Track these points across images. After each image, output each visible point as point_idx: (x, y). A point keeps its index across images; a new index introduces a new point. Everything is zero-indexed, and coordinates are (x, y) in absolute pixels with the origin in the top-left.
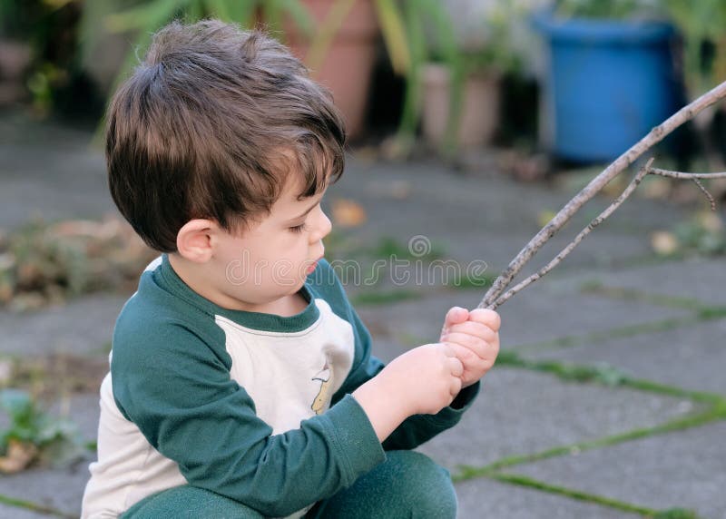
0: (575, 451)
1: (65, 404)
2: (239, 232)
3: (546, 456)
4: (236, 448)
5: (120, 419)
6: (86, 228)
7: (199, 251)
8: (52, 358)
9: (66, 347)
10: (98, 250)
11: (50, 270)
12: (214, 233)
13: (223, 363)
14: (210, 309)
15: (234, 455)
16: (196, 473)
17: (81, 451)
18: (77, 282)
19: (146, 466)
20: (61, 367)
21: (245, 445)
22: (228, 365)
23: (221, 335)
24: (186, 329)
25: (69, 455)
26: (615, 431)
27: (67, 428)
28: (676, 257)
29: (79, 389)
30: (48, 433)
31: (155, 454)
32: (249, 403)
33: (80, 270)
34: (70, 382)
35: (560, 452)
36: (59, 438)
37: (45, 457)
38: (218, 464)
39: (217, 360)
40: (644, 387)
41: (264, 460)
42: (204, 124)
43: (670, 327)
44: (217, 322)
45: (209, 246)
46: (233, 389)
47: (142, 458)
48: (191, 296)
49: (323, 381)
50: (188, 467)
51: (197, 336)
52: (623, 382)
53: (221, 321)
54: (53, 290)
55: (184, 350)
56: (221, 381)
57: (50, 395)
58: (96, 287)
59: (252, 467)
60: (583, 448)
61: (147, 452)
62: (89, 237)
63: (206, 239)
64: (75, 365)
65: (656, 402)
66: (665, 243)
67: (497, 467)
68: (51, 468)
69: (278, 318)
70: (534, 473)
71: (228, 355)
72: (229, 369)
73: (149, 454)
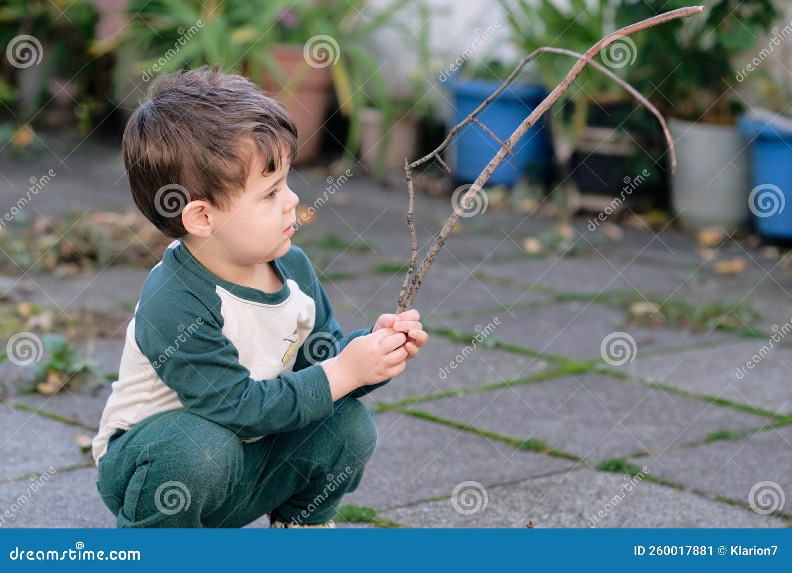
0: (461, 395)
1: (91, 346)
2: (226, 207)
3: (440, 397)
4: (224, 387)
5: (138, 352)
6: (112, 218)
7: (202, 228)
8: (83, 312)
9: (94, 304)
10: (120, 234)
11: (84, 248)
12: (209, 212)
13: (218, 323)
14: (212, 280)
15: (222, 391)
16: (193, 402)
17: (100, 380)
18: (103, 257)
19: (153, 389)
20: (89, 319)
21: (229, 384)
22: (221, 325)
23: (218, 301)
24: (193, 295)
25: (92, 383)
26: (490, 381)
27: (91, 363)
28: (540, 256)
29: (102, 335)
30: (77, 366)
31: (160, 382)
32: (236, 354)
33: (106, 249)
34: (95, 330)
35: (450, 395)
36: (85, 370)
37: (75, 384)
38: (210, 398)
39: (214, 320)
40: (513, 350)
41: (245, 397)
42: (185, 129)
43: (534, 307)
44: (217, 292)
45: (209, 224)
46: (224, 344)
47: (151, 383)
48: (200, 269)
49: (292, 342)
50: (185, 397)
51: (200, 301)
52: (498, 346)
53: (220, 291)
54: (86, 262)
55: (190, 311)
56: (215, 337)
57: (81, 339)
58: (118, 261)
59: (235, 401)
60: (467, 392)
61: (155, 379)
62: (113, 224)
63: (205, 217)
64: (100, 317)
65: (521, 361)
66: (532, 245)
67: (404, 403)
68: (78, 392)
69: (262, 293)
70: (430, 409)
71: (221, 317)
72: (222, 327)
73: (156, 381)
